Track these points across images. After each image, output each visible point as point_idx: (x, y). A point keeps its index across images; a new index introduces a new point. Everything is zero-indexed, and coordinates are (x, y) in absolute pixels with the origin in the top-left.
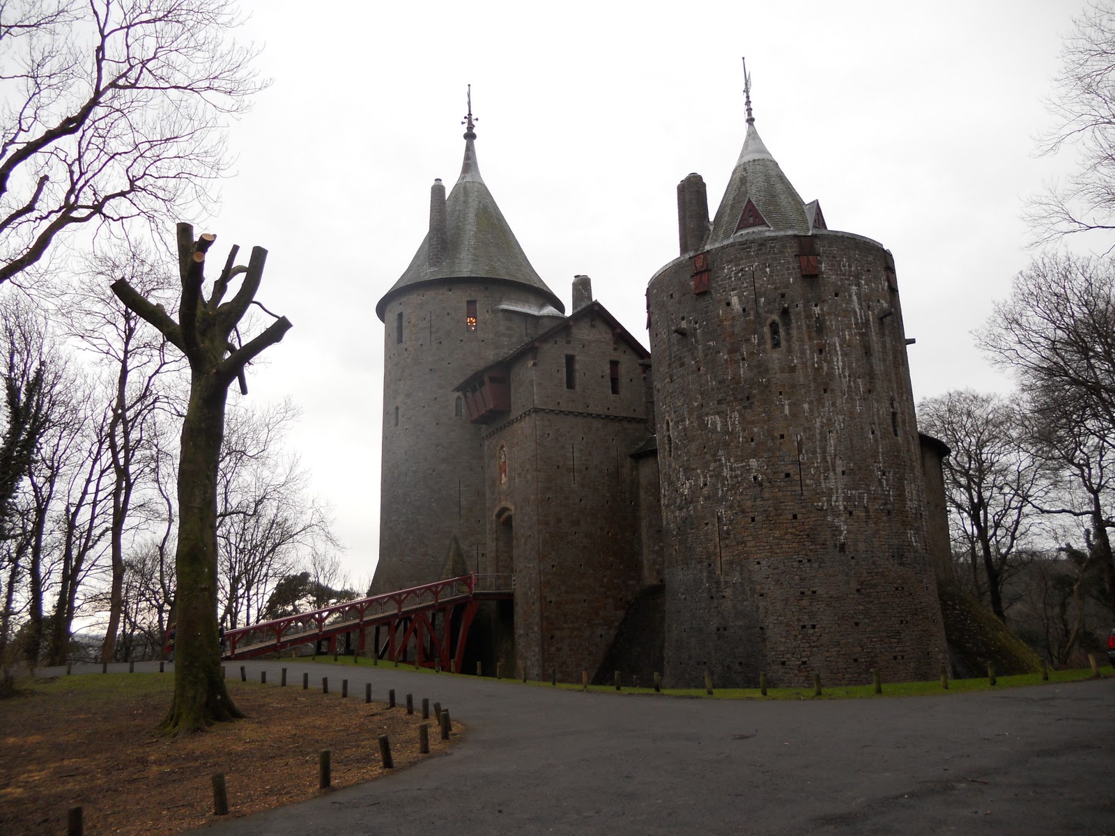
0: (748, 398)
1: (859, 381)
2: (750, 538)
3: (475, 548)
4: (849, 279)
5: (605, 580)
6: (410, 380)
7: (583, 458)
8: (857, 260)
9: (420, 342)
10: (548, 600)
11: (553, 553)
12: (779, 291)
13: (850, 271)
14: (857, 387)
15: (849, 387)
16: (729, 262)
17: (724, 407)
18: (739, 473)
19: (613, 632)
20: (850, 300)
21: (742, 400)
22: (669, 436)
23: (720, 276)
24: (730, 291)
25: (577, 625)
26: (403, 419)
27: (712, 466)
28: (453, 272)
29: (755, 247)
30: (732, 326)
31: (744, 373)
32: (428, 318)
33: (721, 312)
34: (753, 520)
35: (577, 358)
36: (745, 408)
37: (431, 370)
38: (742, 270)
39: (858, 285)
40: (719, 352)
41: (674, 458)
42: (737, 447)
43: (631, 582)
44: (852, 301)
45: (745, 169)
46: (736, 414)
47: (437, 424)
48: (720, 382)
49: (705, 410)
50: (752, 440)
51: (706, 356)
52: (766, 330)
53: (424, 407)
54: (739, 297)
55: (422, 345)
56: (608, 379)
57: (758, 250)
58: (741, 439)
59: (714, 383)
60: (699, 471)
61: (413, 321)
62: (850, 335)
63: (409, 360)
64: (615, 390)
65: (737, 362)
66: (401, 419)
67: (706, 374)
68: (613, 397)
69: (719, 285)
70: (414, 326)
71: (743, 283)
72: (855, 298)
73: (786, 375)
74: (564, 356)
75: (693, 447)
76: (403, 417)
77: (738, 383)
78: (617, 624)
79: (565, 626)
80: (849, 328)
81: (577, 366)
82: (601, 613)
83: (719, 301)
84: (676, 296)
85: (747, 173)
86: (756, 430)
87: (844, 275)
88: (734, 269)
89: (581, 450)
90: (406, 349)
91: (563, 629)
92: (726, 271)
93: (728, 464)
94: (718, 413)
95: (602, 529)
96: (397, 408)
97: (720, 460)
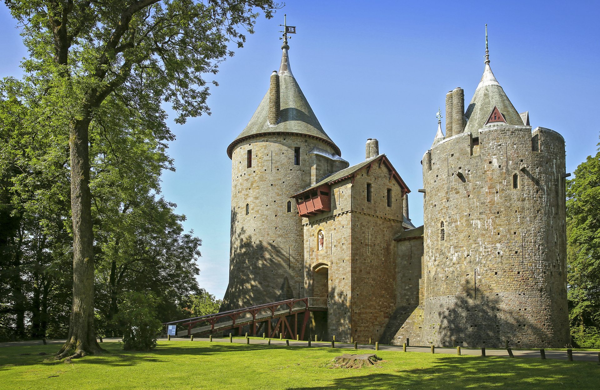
0: (498, 213)
1: (553, 208)
2: (494, 282)
3: (298, 284)
4: (553, 156)
5: (381, 303)
6: (257, 189)
7: (373, 239)
8: (557, 146)
9: (264, 168)
10: (355, 312)
11: (358, 288)
12: (520, 158)
13: (554, 152)
14: (552, 212)
15: (549, 211)
16: (493, 140)
17: (483, 216)
18: (490, 250)
19: (383, 329)
20: (552, 168)
21: (495, 213)
22: (443, 230)
23: (486, 147)
24: (492, 155)
25: (367, 325)
26: (252, 211)
27: (473, 246)
28: (287, 129)
29: (509, 133)
30: (492, 174)
31: (497, 199)
32: (270, 155)
33: (486, 166)
34: (496, 273)
35: (372, 185)
36: (496, 217)
37: (272, 185)
38: (500, 145)
39: (556, 159)
40: (483, 187)
41: (446, 241)
42: (490, 237)
43: (392, 305)
44: (553, 167)
45: (487, 89)
46: (491, 220)
47: (276, 216)
48: (482, 203)
49: (472, 217)
50: (499, 234)
51: (474, 189)
52: (511, 178)
53: (267, 206)
54: (497, 159)
55: (265, 170)
56: (386, 198)
57: (511, 135)
58: (492, 233)
59: (478, 204)
60: (464, 248)
61: (260, 155)
62: (551, 185)
63: (256, 178)
64: (389, 205)
65: (493, 193)
66: (250, 210)
67: (473, 199)
68: (388, 208)
69: (486, 152)
70: (260, 158)
71: (500, 152)
72: (554, 166)
73: (520, 203)
74: (366, 183)
75: (461, 236)
76: (252, 209)
77: (493, 204)
78: (385, 325)
79: (362, 325)
80: (551, 181)
81: (372, 190)
82: (378, 319)
83: (485, 160)
84: (456, 155)
85: (488, 92)
86: (501, 229)
87: (551, 153)
88: (496, 144)
89: (372, 235)
90: (254, 172)
91: (361, 326)
92: (491, 144)
93: (483, 245)
94: (479, 219)
95: (380, 277)
96: (248, 205)
97: (478, 243)
